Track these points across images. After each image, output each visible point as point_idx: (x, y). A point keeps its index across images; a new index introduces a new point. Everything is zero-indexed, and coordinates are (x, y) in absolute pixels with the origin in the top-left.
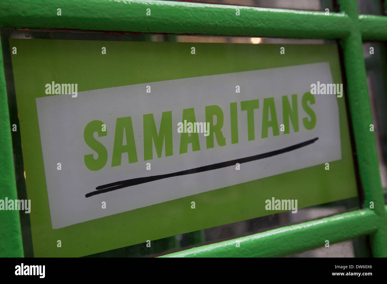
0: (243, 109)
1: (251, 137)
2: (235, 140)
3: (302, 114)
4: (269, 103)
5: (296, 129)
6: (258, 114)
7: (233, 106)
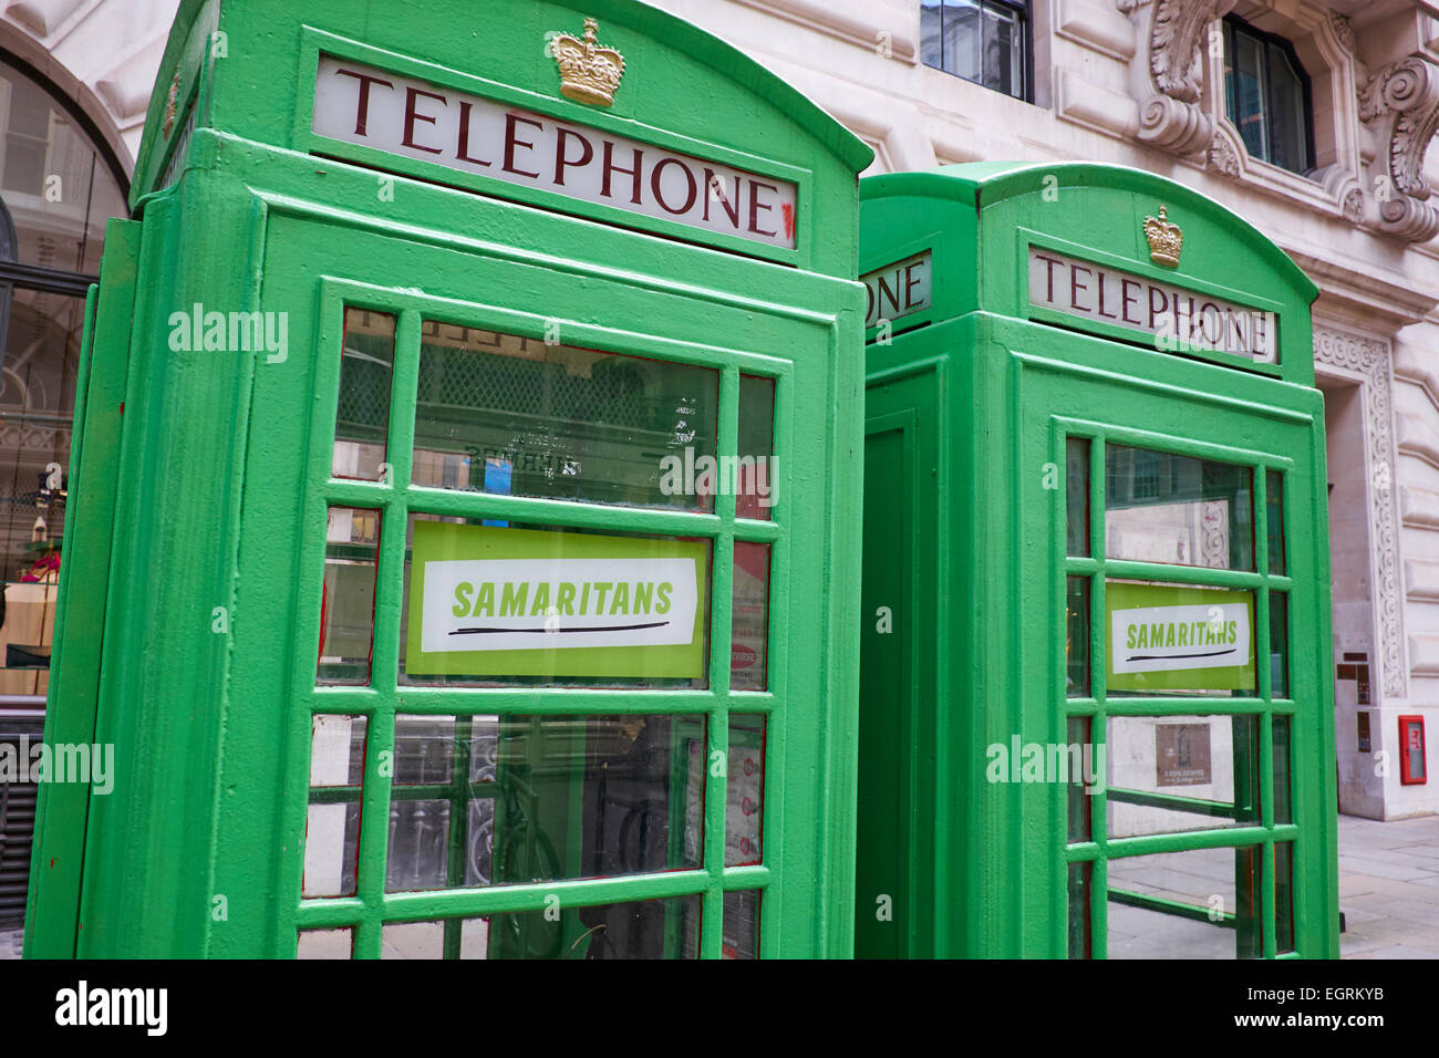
0: (596, 588)
1: (600, 611)
2: (583, 611)
3: (655, 599)
4: (623, 587)
5: (647, 612)
6: (610, 595)
7: (587, 586)
